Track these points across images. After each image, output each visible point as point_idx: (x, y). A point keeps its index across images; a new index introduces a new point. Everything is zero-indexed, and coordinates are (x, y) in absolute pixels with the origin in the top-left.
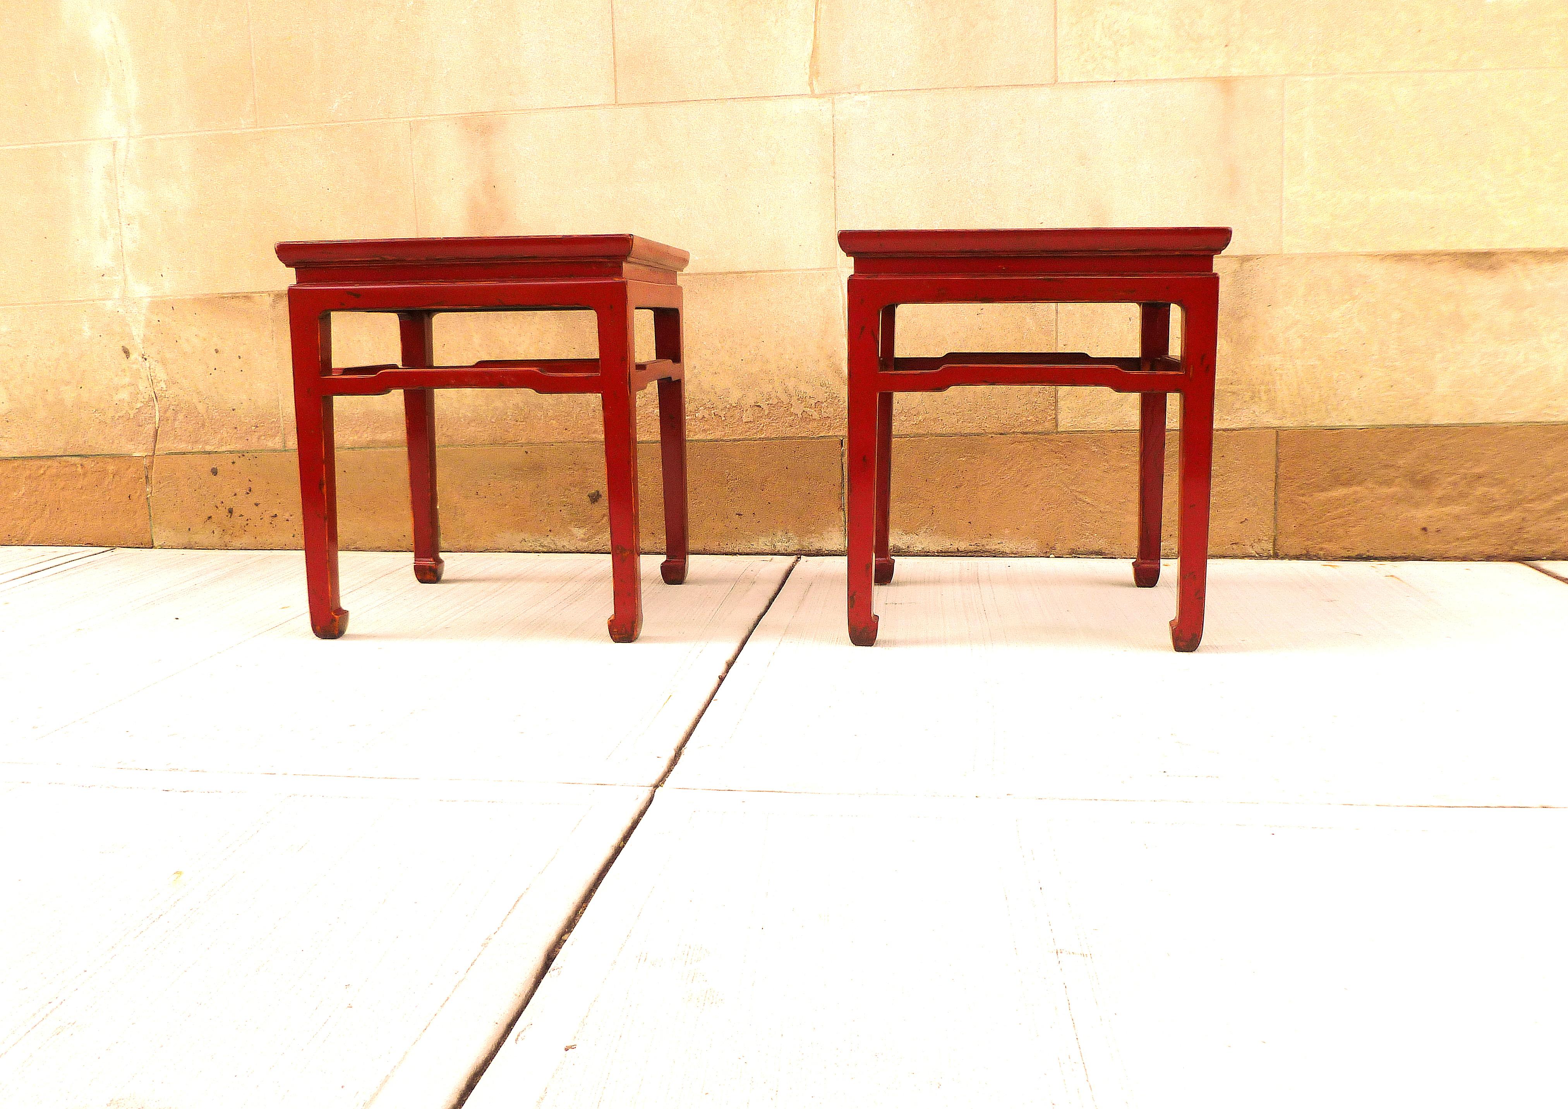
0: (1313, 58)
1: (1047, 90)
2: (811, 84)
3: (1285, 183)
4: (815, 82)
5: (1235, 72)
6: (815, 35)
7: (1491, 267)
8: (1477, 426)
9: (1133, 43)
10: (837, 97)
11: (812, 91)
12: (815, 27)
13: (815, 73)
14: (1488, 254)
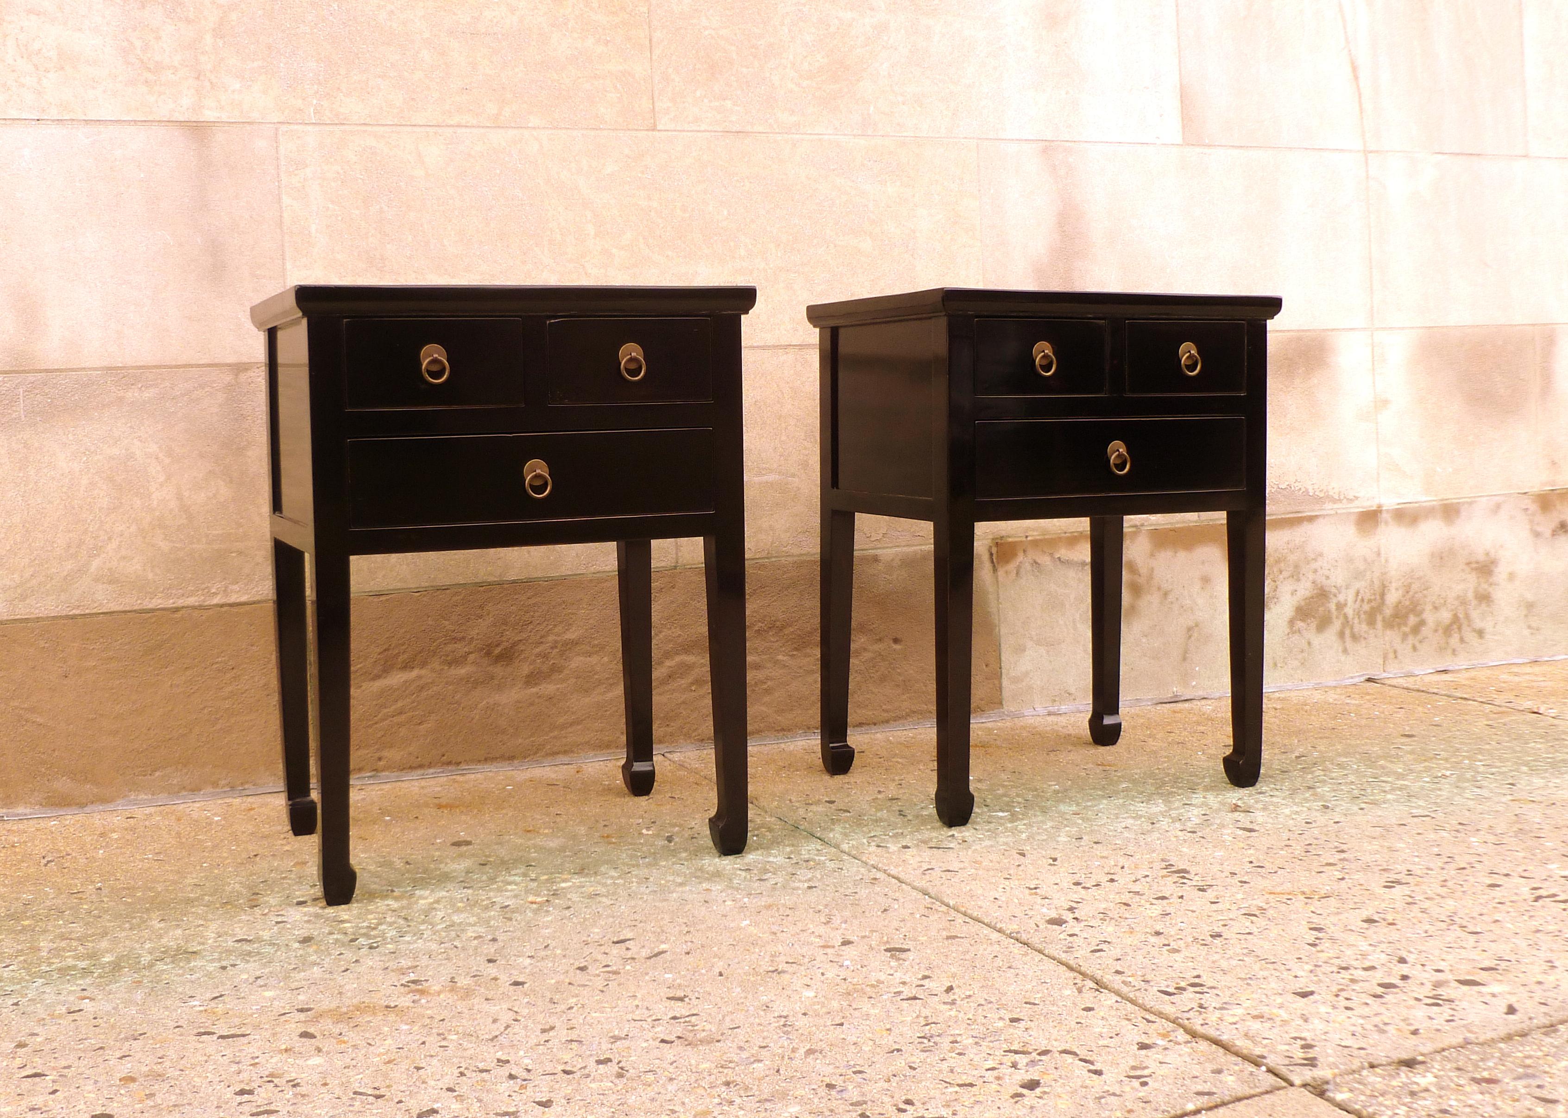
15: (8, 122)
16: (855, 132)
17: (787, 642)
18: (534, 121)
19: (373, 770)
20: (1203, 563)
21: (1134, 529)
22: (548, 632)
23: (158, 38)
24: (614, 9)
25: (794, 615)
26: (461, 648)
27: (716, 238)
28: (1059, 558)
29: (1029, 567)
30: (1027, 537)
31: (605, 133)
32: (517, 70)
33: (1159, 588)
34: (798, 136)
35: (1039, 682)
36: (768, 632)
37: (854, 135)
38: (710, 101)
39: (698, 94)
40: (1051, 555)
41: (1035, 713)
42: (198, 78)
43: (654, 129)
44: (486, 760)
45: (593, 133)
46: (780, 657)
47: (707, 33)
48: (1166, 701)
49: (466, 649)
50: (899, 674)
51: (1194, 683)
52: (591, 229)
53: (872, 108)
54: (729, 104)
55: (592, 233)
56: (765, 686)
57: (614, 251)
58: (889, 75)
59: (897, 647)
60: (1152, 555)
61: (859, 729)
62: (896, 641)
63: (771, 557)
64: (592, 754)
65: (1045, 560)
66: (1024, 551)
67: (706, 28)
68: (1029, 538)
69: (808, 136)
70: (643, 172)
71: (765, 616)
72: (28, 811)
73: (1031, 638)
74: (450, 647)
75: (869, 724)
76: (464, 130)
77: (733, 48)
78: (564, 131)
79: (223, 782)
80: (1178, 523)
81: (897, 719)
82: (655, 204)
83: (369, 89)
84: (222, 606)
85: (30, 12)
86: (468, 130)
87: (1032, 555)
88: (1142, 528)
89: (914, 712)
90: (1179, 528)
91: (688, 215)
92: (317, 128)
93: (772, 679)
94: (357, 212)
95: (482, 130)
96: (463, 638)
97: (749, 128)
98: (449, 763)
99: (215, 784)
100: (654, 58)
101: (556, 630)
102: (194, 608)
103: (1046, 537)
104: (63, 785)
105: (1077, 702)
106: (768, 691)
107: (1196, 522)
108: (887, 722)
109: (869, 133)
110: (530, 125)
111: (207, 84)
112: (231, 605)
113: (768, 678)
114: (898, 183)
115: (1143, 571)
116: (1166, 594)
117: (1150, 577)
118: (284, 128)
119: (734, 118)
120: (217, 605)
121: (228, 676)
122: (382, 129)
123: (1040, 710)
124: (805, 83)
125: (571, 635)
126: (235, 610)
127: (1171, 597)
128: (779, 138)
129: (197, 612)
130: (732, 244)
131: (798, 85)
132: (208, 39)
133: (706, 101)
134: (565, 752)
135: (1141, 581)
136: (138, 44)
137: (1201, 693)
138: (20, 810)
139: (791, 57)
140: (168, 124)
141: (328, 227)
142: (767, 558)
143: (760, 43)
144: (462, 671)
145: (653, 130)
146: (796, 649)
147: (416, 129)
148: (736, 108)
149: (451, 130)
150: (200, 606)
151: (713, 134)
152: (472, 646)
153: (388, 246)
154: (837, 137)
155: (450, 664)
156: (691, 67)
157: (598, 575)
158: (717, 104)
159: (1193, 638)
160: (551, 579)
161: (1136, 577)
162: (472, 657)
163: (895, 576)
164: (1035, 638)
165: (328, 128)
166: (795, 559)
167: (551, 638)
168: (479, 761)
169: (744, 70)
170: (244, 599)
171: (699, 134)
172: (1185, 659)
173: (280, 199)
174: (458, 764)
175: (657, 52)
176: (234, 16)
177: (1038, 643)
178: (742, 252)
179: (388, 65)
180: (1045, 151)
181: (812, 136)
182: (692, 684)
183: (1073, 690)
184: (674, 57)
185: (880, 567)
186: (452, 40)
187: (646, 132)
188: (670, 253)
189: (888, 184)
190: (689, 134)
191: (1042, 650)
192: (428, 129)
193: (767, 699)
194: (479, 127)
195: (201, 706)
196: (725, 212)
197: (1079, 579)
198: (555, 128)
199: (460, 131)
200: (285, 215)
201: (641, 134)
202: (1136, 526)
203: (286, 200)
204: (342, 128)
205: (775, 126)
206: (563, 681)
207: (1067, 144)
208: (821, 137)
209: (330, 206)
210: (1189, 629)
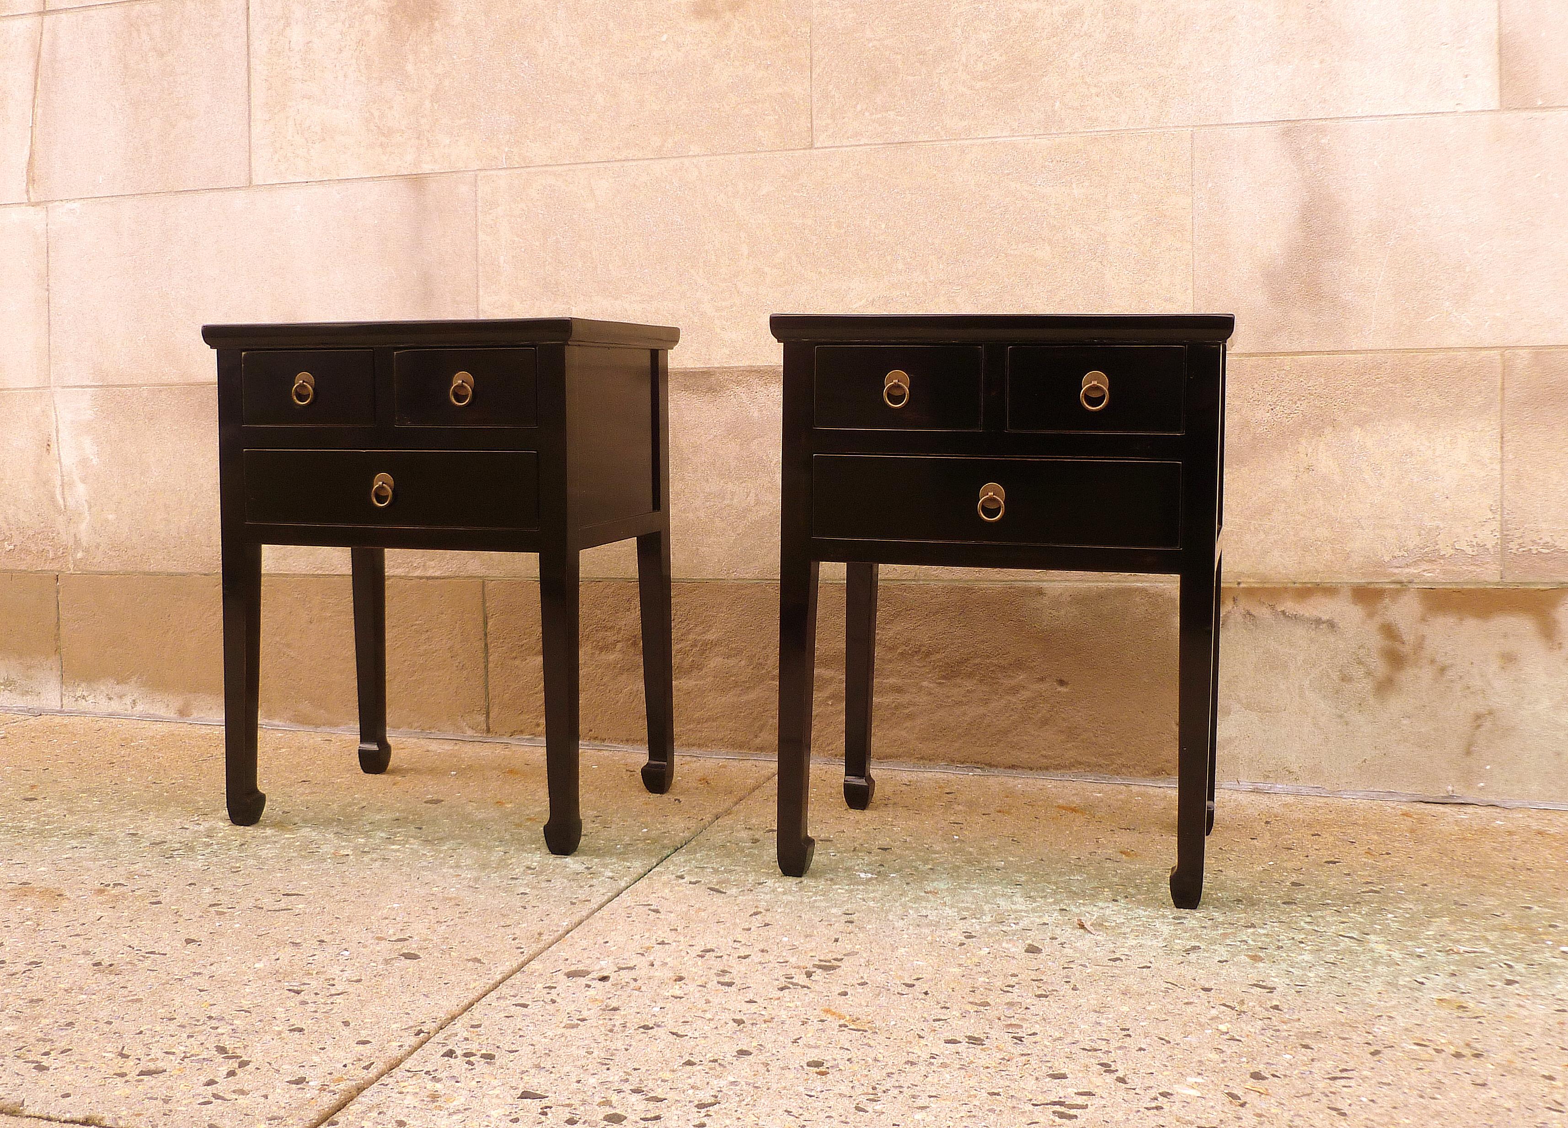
0: (506, 149)
1: (242, 194)
2: (28, 191)
3: (481, 293)
4: (31, 189)
5: (426, 168)
6: (32, 141)
7: (711, 389)
8: (707, 581)
9: (324, 140)
10: (50, 205)
11: (29, 199)
12: (32, 132)
13: (31, 180)
14: (706, 374)
15: (288, 185)
16: (1036, 132)
17: (934, 668)
18: (695, 149)
19: (532, 734)
20: (1505, 636)
21: (1399, 586)
22: (689, 632)
23: (391, 108)
24: (776, 34)
25: (941, 641)
26: (611, 636)
27: (871, 253)
28: (1283, 612)
29: (1240, 619)
30: (1239, 583)
31: (762, 155)
32: (680, 103)
33: (1433, 661)
34: (967, 142)
35: (1246, 753)
36: (913, 656)
37: (1035, 136)
38: (872, 114)
39: (859, 108)
40: (1273, 607)
41: (1237, 787)
42: (418, 138)
43: (811, 146)
44: (627, 741)
45: (750, 156)
46: (925, 684)
47: (871, 44)
48: (1431, 800)
49: (615, 638)
50: (1064, 719)
51: (1482, 784)
52: (745, 250)
53: (1058, 104)
54: (892, 114)
55: (746, 253)
56: (907, 711)
57: (766, 269)
58: (1081, 65)
59: (1063, 689)
60: (1424, 619)
61: (1010, 771)
62: (1062, 683)
63: (918, 580)
64: (723, 751)
65: (1263, 612)
66: (1234, 600)
67: (870, 40)
68: (1242, 586)
69: (979, 141)
70: (798, 191)
71: (910, 640)
72: (281, 724)
73: (1239, 701)
74: (601, 634)
75: (1023, 768)
76: (630, 163)
77: (899, 57)
78: (722, 157)
79: (416, 725)
80: (1467, 583)
81: (1057, 767)
82: (810, 222)
83: (551, 134)
84: (421, 578)
85: (304, 97)
86: (634, 163)
87: (1244, 604)
88: (1410, 586)
89: (1080, 763)
90: (1470, 590)
91: (843, 231)
92: (508, 172)
93: (914, 705)
94: (537, 244)
95: (646, 162)
96: (612, 627)
97: (912, 138)
98: (596, 738)
99: (410, 725)
100: (814, 76)
101: (697, 629)
102: (401, 578)
103: (1266, 586)
104: (305, 707)
105: (1300, 783)
106: (910, 717)
107: (1497, 584)
108: (1047, 768)
109: (1053, 131)
110: (690, 153)
111: (425, 142)
112: (428, 578)
113: (911, 704)
114: (1087, 184)
115: (1409, 638)
116: (1443, 670)
117: (1420, 646)
118: (482, 174)
119: (896, 129)
120: (417, 577)
121: (423, 637)
122: (560, 168)
123: (1246, 785)
124: (978, 85)
125: (711, 636)
126: (430, 582)
127: (1450, 674)
128: (945, 145)
129: (403, 581)
130: (889, 258)
131: (971, 88)
132: (427, 103)
133: (867, 114)
134: (699, 746)
135: (1406, 649)
136: (376, 114)
137: (1492, 799)
138: (276, 722)
139: (964, 59)
140: (396, 178)
141: (513, 257)
142: (914, 580)
143: (928, 48)
144: (612, 657)
145: (810, 148)
146: (944, 677)
147: (590, 166)
148: (899, 118)
149: (618, 164)
150: (406, 576)
151: (873, 147)
152: (620, 635)
153: (562, 273)
154: (1014, 139)
155: (601, 649)
156: (852, 81)
157: (738, 582)
158: (879, 116)
159: (1483, 729)
160: (693, 581)
161: (1398, 645)
162: (619, 645)
163: (1063, 612)
164: (1244, 701)
165: (515, 171)
166: (945, 584)
167: (691, 637)
168: (622, 741)
169: (910, 78)
170: (437, 574)
171: (859, 149)
172: (1468, 753)
173: (477, 235)
174: (604, 740)
175: (817, 70)
176: (446, 83)
177: (1248, 707)
178: (900, 266)
179: (568, 111)
180: (1286, 133)
181: (985, 140)
182: (829, 698)
183: (1295, 768)
184: (835, 74)
185: (1045, 601)
186: (623, 82)
187: (802, 151)
188: (823, 270)
189: (1074, 186)
190: (848, 149)
191: (1254, 716)
192: (599, 165)
193: (908, 724)
194: (644, 159)
195: (403, 659)
196: (883, 226)
197: (1312, 641)
198: (713, 154)
199: (626, 164)
200: (480, 249)
201: (797, 153)
202: (1401, 583)
203: (481, 236)
204: (528, 170)
205: (943, 133)
206: (702, 678)
207: (1320, 123)
208: (994, 140)
209: (516, 239)
210: (1478, 717)
